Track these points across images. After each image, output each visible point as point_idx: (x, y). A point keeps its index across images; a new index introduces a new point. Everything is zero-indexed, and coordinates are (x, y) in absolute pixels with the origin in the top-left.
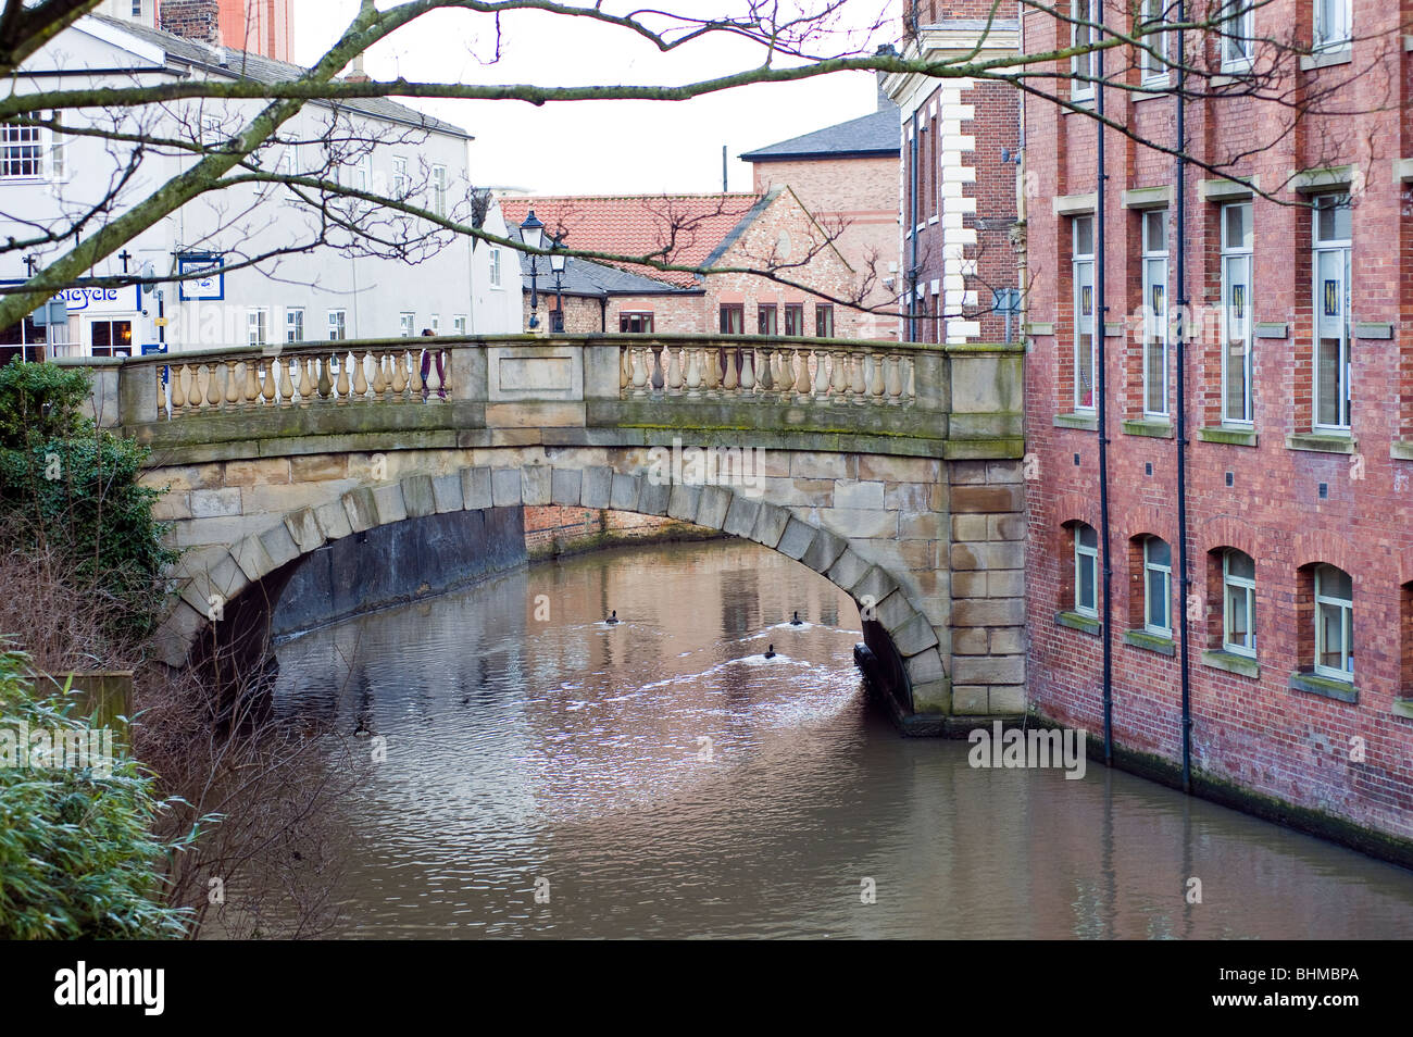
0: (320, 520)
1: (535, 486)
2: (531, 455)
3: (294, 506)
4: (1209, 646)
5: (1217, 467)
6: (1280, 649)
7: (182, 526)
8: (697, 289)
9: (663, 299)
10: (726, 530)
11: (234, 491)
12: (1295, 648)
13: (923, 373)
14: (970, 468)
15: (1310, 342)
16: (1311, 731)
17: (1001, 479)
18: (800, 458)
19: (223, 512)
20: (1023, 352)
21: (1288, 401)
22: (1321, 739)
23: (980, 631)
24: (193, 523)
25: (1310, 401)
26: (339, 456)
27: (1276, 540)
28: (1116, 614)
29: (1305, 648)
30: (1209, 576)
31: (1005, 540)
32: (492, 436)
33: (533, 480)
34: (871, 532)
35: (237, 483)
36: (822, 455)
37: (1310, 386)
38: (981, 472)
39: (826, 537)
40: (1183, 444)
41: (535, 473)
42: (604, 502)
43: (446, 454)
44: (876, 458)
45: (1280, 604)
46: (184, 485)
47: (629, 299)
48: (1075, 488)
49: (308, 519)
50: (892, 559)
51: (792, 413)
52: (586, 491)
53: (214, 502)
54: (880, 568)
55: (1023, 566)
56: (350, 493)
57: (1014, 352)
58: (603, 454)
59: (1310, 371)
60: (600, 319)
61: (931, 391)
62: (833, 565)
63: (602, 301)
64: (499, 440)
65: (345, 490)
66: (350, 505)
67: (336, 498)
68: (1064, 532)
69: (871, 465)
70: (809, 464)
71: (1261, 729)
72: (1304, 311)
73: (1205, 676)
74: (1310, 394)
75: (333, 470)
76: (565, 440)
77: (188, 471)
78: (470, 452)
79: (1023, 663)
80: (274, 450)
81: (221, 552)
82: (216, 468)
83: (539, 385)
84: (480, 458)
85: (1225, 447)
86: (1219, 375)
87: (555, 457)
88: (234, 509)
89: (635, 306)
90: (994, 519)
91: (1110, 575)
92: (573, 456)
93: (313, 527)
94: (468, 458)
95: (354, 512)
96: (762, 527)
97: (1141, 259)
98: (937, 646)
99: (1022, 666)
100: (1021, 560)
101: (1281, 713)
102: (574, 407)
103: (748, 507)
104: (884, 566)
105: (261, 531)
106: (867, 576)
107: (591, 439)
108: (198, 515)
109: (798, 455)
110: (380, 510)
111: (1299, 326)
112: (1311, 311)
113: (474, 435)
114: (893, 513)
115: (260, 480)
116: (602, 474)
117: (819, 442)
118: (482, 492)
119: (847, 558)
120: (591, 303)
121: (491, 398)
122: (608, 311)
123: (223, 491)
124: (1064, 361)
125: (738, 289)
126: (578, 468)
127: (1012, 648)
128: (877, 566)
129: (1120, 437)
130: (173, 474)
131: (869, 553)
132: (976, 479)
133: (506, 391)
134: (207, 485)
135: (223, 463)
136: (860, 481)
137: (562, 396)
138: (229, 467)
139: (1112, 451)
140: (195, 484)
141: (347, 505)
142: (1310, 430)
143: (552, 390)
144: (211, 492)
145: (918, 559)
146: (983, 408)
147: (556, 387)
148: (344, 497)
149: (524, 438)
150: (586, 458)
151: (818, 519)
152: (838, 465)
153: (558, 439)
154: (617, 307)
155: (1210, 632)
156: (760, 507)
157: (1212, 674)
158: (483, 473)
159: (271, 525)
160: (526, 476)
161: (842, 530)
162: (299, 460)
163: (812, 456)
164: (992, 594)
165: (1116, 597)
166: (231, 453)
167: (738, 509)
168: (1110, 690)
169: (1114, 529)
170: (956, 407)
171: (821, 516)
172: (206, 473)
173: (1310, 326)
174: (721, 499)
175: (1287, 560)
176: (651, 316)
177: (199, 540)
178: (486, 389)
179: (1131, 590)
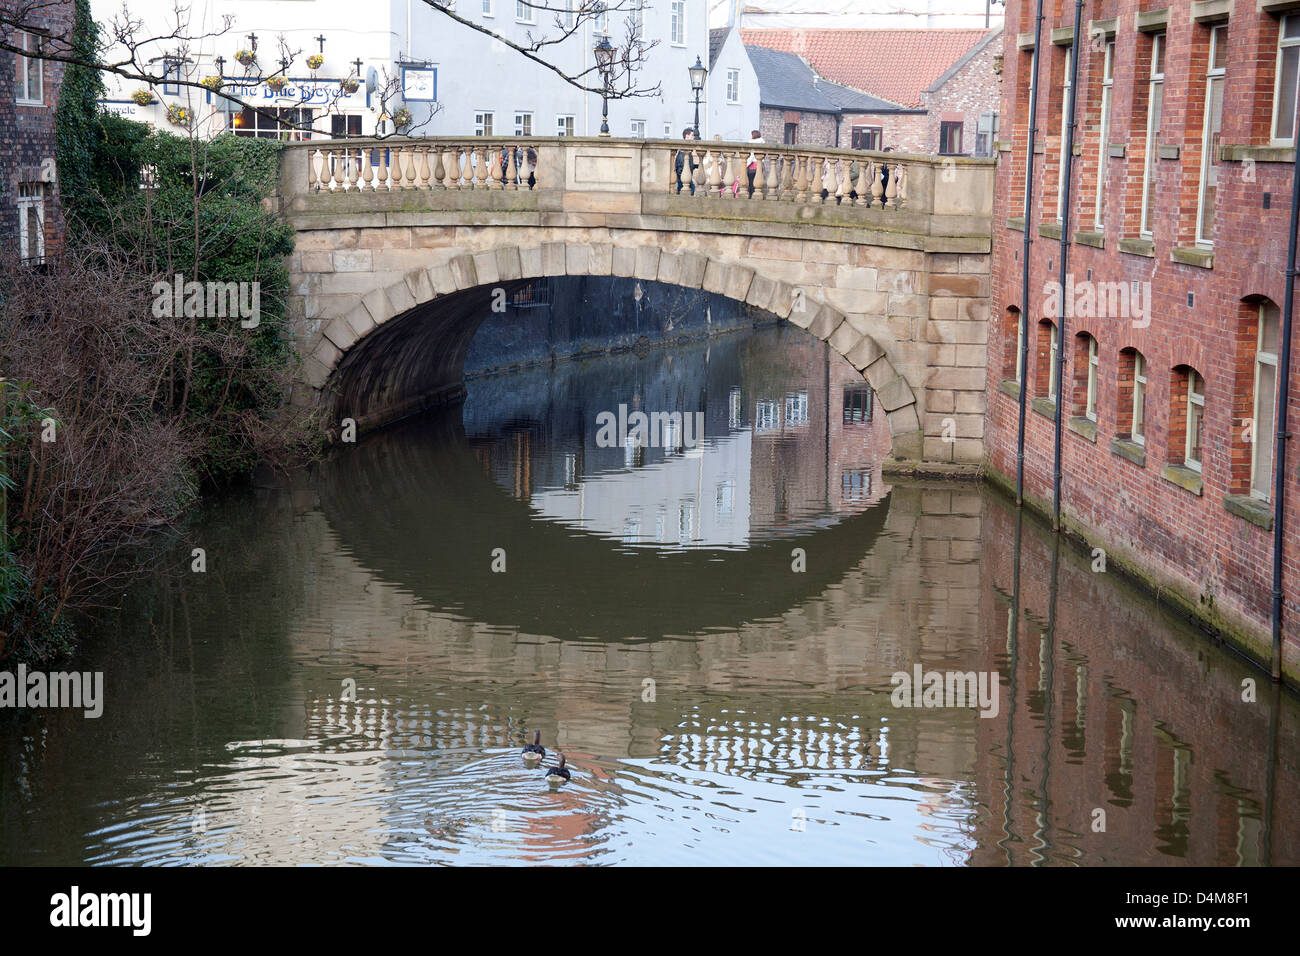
0: (433, 279)
1: (599, 259)
2: (598, 235)
3: (413, 266)
4: (1073, 413)
5: (1084, 264)
6: (1108, 419)
7: (326, 278)
8: (921, 109)
9: (891, 116)
10: (748, 302)
11: (367, 252)
12: (1115, 418)
13: (914, 179)
14: (946, 259)
15: (1143, 160)
16: (1121, 488)
17: (971, 269)
18: (810, 246)
19: (358, 268)
20: (995, 165)
21: (1122, 210)
22: (1125, 494)
23: (949, 394)
24: (335, 276)
25: (1140, 211)
26: (449, 228)
27: (1109, 328)
28: (1030, 385)
29: (1124, 419)
30: (1076, 355)
31: (972, 319)
32: (567, 218)
33: (597, 254)
34: (866, 308)
35: (368, 246)
36: (828, 244)
37: (1140, 198)
38: (955, 263)
39: (828, 310)
40: (1066, 245)
41: (600, 249)
42: (653, 274)
43: (532, 231)
44: (872, 249)
45: (1110, 381)
46: (328, 246)
47: (862, 116)
48: (1014, 279)
49: (423, 278)
50: (882, 332)
51: (806, 209)
52: (639, 265)
53: (351, 259)
54: (872, 339)
55: (985, 341)
56: (455, 258)
57: (987, 165)
58: (654, 235)
59: (1141, 186)
60: (834, 131)
61: (919, 195)
62: (832, 334)
63: (837, 116)
64: (574, 221)
65: (453, 256)
66: (455, 268)
67: (446, 262)
68: (1009, 315)
69: (868, 254)
70: (817, 250)
71: (1096, 484)
72: (1139, 134)
73: (1069, 438)
74: (1140, 205)
75: (445, 240)
76: (624, 224)
77: (331, 235)
78: (550, 230)
79: (982, 421)
80: (398, 222)
81: (356, 300)
82: (353, 233)
83: (606, 179)
84: (558, 235)
85: (1088, 248)
86: (1095, 188)
87: (616, 237)
88: (366, 266)
89: (867, 122)
90: (964, 302)
91: (1027, 352)
92: (630, 237)
93: (426, 283)
94: (549, 235)
95: (459, 274)
96: (777, 301)
97: (1063, 88)
98: (914, 403)
99: (982, 424)
100: (984, 337)
101: (1106, 471)
102: (632, 198)
103: (766, 285)
104: (875, 337)
105: (386, 286)
106: (859, 345)
107: (643, 223)
108: (339, 270)
109: (809, 244)
110: (479, 273)
111: (1134, 147)
112: (1145, 134)
113: (553, 216)
114: (884, 294)
115: (388, 245)
116: (652, 252)
117: (825, 234)
118: (558, 263)
119: (844, 329)
120: (827, 119)
121: (568, 187)
122: (842, 126)
123: (359, 252)
124: (1016, 173)
125: (958, 110)
126: (633, 247)
127: (974, 409)
128: (868, 336)
129: (1038, 238)
130: (320, 236)
131: (862, 325)
132: (951, 269)
133: (580, 182)
134: (348, 246)
135: (359, 229)
136: (858, 266)
137: (623, 188)
138: (363, 232)
139: (1033, 248)
140: (337, 245)
141: (453, 268)
142: (1138, 236)
143: (616, 183)
144: (349, 252)
145: (902, 332)
146: (960, 210)
147: (619, 181)
148: (451, 261)
149: (591, 221)
150: (641, 238)
151: (822, 296)
152: (841, 253)
153: (618, 222)
154: (849, 122)
155: (1074, 402)
156: (776, 284)
157: (1073, 437)
158: (559, 247)
159: (395, 281)
160: (593, 252)
161: (841, 305)
162: (417, 230)
163: (820, 245)
164: (959, 364)
165: (1030, 370)
166: (364, 222)
167: (758, 285)
168: (1023, 446)
169: (1031, 313)
170: (938, 209)
171: (826, 294)
172: (347, 236)
173: (1144, 147)
174: (745, 277)
175: (1115, 344)
176: (880, 130)
177: (339, 289)
178: (565, 180)
179: (1038, 365)
